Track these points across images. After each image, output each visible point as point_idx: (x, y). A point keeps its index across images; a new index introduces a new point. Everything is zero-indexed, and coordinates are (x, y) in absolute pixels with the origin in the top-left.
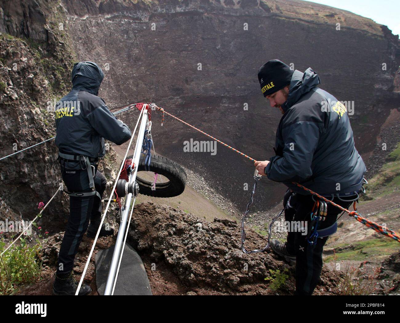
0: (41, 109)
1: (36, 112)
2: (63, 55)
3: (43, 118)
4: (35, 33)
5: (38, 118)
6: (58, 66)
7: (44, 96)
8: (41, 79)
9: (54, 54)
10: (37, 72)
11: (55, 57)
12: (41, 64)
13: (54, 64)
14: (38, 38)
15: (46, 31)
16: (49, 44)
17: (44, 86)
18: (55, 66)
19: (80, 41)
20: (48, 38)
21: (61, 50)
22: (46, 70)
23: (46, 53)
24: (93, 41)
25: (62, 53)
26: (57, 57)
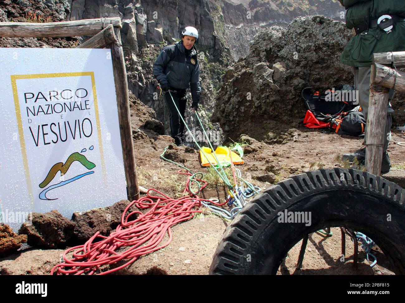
0: (206, 112)
1: (201, 114)
2: (228, 60)
3: (207, 121)
4: (204, 38)
5: (203, 120)
6: (223, 70)
7: (210, 100)
8: (208, 83)
9: (220, 59)
10: (204, 76)
11: (221, 62)
12: (208, 68)
13: (219, 69)
14: (206, 44)
15: (214, 38)
16: (216, 49)
17: (210, 89)
18: (220, 71)
19: (234, 49)
20: (215, 44)
21: (226, 55)
22: (212, 75)
23: (212, 58)
24: (247, 49)
25: (227, 58)
26: (223, 62)
